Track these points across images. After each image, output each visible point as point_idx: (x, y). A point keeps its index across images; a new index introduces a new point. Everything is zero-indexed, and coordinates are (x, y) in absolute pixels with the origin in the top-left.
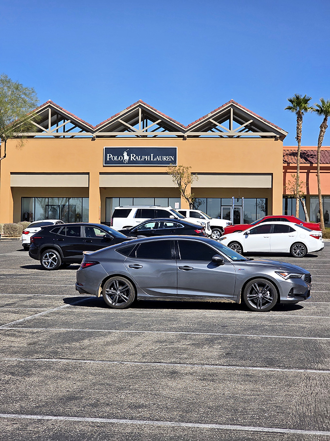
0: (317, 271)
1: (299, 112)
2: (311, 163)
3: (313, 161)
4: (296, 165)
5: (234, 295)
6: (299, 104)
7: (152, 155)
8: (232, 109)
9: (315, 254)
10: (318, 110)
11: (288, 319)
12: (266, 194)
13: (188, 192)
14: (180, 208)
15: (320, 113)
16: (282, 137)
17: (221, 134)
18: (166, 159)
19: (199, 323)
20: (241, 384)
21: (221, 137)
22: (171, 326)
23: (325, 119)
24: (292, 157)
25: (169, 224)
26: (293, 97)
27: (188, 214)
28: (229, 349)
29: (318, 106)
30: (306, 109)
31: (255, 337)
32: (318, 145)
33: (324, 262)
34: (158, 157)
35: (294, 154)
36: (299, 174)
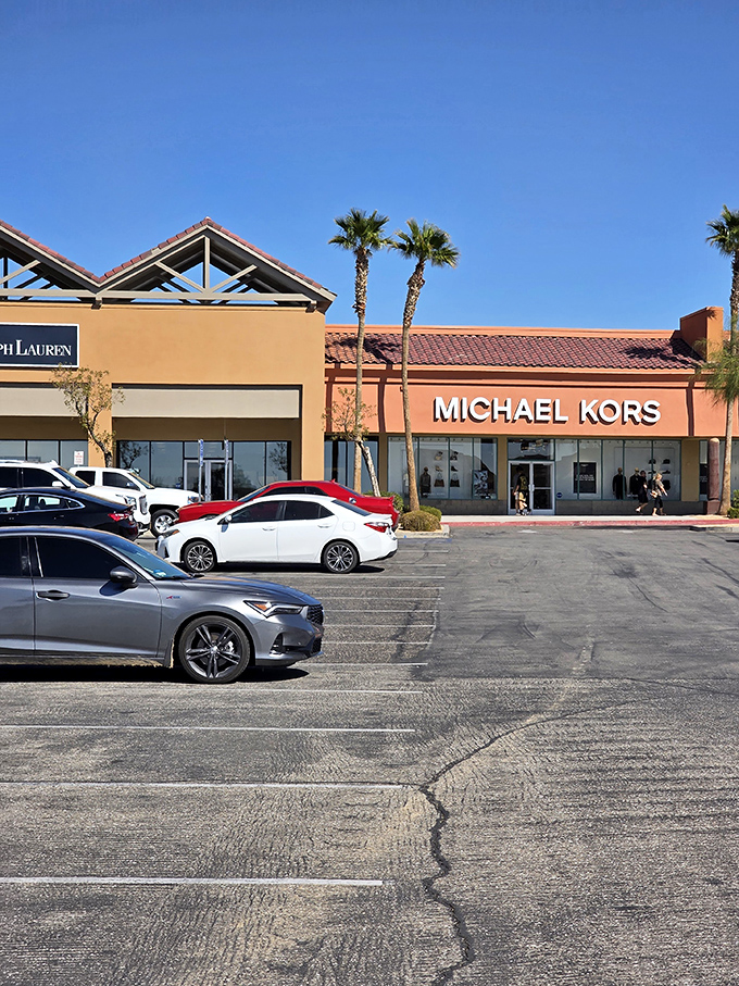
0: (370, 602)
1: (361, 249)
2: (389, 363)
3: (392, 359)
4: (354, 367)
5: (158, 650)
6: (359, 232)
7: (18, 342)
8: (207, 240)
9: (377, 566)
10: (402, 246)
11: (266, 697)
12: (287, 432)
13: (103, 427)
14: (86, 465)
15: (409, 253)
16: (323, 305)
17: (184, 296)
18: (53, 351)
19: (74, 709)
20: (123, 812)
21: (186, 302)
22: (10, 715)
23: (420, 267)
24: (347, 348)
25: (50, 501)
26: (346, 215)
27: (99, 479)
28: (122, 754)
29: (403, 236)
30: (375, 244)
31: (184, 730)
32: (404, 322)
33: (395, 583)
34: (32, 346)
35: (351, 343)
36: (361, 387)
